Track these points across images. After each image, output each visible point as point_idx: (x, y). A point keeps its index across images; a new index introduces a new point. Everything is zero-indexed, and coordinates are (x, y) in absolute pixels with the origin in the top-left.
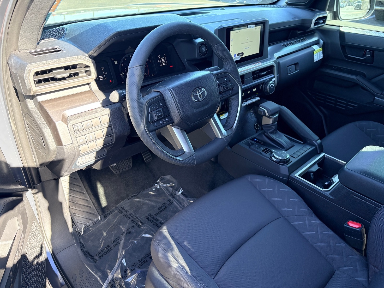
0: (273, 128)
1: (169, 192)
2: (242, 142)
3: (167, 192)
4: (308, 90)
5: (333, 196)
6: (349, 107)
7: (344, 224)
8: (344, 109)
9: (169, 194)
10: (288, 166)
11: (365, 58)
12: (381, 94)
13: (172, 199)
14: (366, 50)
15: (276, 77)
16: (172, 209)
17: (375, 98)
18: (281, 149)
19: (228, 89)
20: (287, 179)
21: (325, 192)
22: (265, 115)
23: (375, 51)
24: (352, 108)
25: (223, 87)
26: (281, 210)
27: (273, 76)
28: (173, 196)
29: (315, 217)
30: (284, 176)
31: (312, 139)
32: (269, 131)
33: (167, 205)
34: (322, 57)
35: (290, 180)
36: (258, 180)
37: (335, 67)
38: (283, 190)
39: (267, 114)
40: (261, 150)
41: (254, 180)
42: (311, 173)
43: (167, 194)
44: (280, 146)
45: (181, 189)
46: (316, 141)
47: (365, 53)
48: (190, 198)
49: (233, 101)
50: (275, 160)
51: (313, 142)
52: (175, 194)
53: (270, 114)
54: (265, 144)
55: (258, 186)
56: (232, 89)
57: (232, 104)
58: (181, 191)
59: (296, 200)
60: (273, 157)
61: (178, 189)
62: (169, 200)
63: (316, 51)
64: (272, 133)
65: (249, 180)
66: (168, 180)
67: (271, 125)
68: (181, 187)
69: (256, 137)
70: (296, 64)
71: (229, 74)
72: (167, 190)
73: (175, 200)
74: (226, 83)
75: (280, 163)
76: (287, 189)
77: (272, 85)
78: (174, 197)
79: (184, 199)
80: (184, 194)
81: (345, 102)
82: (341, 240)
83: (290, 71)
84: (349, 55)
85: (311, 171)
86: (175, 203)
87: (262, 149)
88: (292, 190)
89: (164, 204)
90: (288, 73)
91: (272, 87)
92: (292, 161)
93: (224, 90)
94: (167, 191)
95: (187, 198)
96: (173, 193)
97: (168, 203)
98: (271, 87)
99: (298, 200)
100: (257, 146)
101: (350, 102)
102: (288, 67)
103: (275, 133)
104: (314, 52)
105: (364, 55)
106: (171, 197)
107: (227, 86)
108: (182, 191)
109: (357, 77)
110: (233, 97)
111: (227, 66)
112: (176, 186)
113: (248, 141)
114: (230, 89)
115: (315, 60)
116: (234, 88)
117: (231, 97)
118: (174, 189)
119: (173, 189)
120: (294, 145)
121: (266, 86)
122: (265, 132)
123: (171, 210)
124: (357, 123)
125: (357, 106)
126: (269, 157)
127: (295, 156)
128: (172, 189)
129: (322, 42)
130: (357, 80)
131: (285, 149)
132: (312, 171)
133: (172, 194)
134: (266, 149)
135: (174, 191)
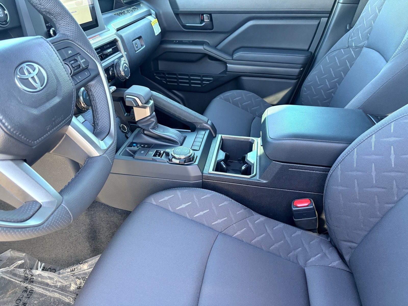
0: (154, 121)
1: (20, 277)
2: (118, 154)
3: (15, 280)
4: (155, 75)
5: (265, 179)
6: (204, 82)
7: (291, 208)
8: (200, 86)
9: (21, 280)
10: (197, 163)
11: (204, 24)
12: (232, 60)
13: (29, 286)
14: (203, 15)
15: (124, 56)
16: (37, 301)
17: (228, 65)
18: (175, 145)
19: (81, 68)
20: (201, 181)
21: (253, 178)
22: (138, 106)
23: (212, 14)
24: (208, 83)
25: (72, 66)
26: (213, 225)
27: (120, 55)
28: (29, 280)
29: (256, 215)
30: (197, 178)
31: (202, 122)
32: (151, 127)
33: (24, 300)
34: (160, 31)
35: (204, 180)
36: (166, 198)
37: (176, 41)
38: (205, 197)
39: (140, 104)
40: (152, 156)
41: (162, 200)
42: (221, 163)
43: (18, 282)
44: (172, 142)
45: (39, 262)
46: (207, 123)
47: (202, 19)
48: (61, 270)
49: (95, 89)
50: (177, 161)
51: (204, 125)
52: (32, 276)
53: (144, 102)
54: (150, 146)
55: (169, 207)
56: (87, 68)
57: (94, 94)
58: (41, 267)
59: (226, 203)
60: (173, 160)
61: (34, 265)
62: (26, 290)
63: (153, 22)
64: (154, 128)
65: (154, 203)
66: (9, 257)
67: (150, 117)
68: (37, 261)
69: (134, 141)
70: (140, 38)
71: (73, 42)
72: (15, 275)
73: (35, 284)
74: (73, 58)
75: (185, 164)
76: (209, 194)
77: (125, 66)
78: (32, 282)
79: (50, 276)
80: (48, 268)
81: (199, 78)
82: (294, 228)
83: (137, 47)
84: (187, 24)
85: (220, 160)
86: (37, 289)
87: (153, 153)
88: (214, 192)
89: (20, 300)
90: (136, 50)
91: (127, 69)
92: (197, 156)
93: (75, 70)
94: (14, 277)
95: (57, 272)
96: (26, 275)
97: (25, 295)
98: (125, 69)
99: (228, 202)
100: (142, 152)
101: (204, 76)
102: (133, 42)
103: (157, 127)
104: (151, 23)
105: (202, 21)
106: (27, 283)
107: (76, 64)
108: (43, 264)
109: (203, 46)
110: (93, 83)
111: (63, 29)
112: (28, 261)
113: (126, 150)
114: (84, 70)
115: (155, 33)
116: (89, 67)
117: (90, 83)
118: (25, 268)
119: (24, 270)
120: (185, 136)
121: (117, 68)
122: (144, 130)
123: (36, 304)
124: (222, 96)
125: (212, 79)
126: (168, 161)
127: (197, 148)
128: (22, 270)
129: (153, 12)
130: (204, 50)
131: (179, 144)
132: (222, 160)
133: (27, 278)
134: (157, 152)
135: (28, 271)
